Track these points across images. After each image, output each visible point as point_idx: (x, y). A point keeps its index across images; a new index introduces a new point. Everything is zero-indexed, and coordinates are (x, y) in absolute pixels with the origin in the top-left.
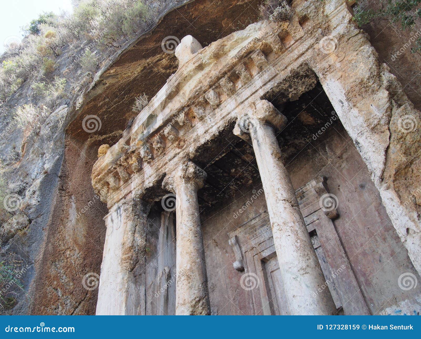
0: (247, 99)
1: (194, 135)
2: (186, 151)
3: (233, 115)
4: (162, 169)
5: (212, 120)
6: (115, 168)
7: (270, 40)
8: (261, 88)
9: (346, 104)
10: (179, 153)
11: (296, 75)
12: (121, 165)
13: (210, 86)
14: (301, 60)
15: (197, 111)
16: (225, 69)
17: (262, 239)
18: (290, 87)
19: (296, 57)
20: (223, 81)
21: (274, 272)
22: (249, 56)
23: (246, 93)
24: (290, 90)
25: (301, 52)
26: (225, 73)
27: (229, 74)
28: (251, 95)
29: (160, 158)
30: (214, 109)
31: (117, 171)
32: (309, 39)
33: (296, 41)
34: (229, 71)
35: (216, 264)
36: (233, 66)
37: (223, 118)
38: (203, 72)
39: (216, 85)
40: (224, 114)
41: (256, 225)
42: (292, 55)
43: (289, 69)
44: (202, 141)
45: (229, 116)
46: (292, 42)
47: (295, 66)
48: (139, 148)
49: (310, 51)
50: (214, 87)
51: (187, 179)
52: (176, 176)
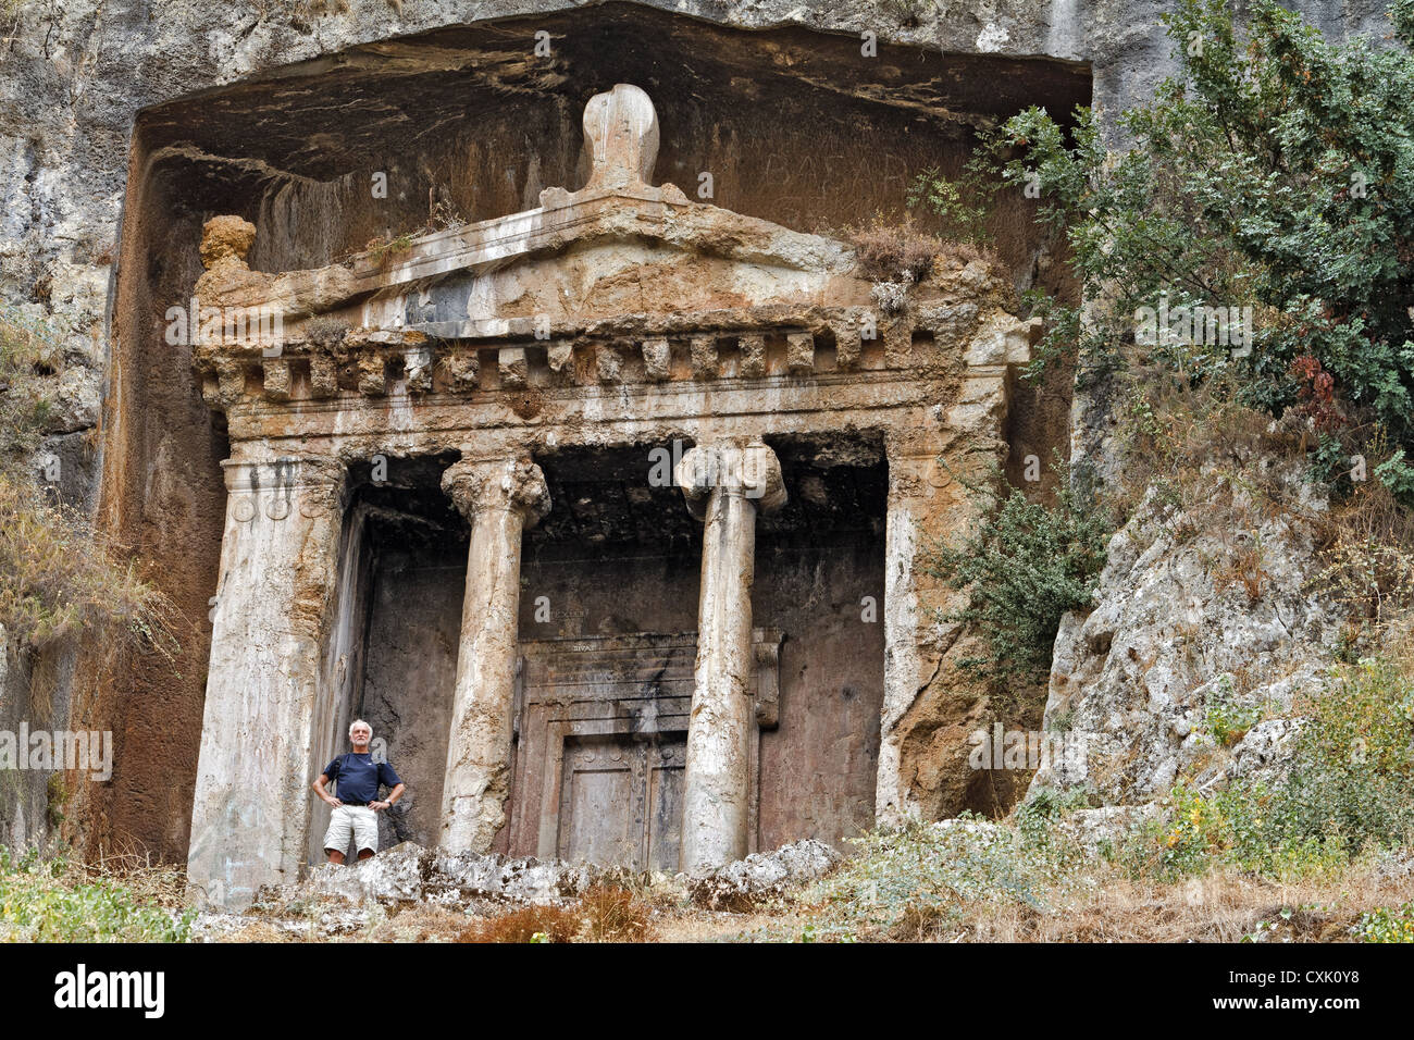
0: (734, 415)
1: (572, 407)
2: (539, 433)
3: (688, 427)
4: (451, 435)
5: (632, 401)
6: (307, 351)
7: (841, 332)
8: (774, 413)
9: (907, 576)
10: (513, 426)
11: (852, 437)
12: (328, 353)
13: (668, 333)
14: (877, 418)
15: (608, 362)
16: (720, 321)
17: (586, 695)
18: (829, 446)
19: (871, 402)
20: (700, 342)
21: (582, 775)
22: (783, 332)
23: (738, 400)
24: (824, 450)
25: (885, 400)
26: (715, 328)
27: (723, 335)
28: (746, 414)
29: (451, 402)
30: (647, 382)
31: (308, 362)
32: (913, 384)
33: (888, 369)
34: (726, 330)
35: (435, 695)
36: (740, 328)
37: (662, 419)
38: (651, 256)
39: (683, 337)
40: (670, 412)
41: (584, 655)
42: (865, 389)
43: (847, 417)
44: (589, 437)
45: (678, 423)
46: (879, 365)
47: (863, 420)
48: (407, 347)
49: (902, 410)
50: (674, 338)
51: (518, 504)
52: (493, 482)
